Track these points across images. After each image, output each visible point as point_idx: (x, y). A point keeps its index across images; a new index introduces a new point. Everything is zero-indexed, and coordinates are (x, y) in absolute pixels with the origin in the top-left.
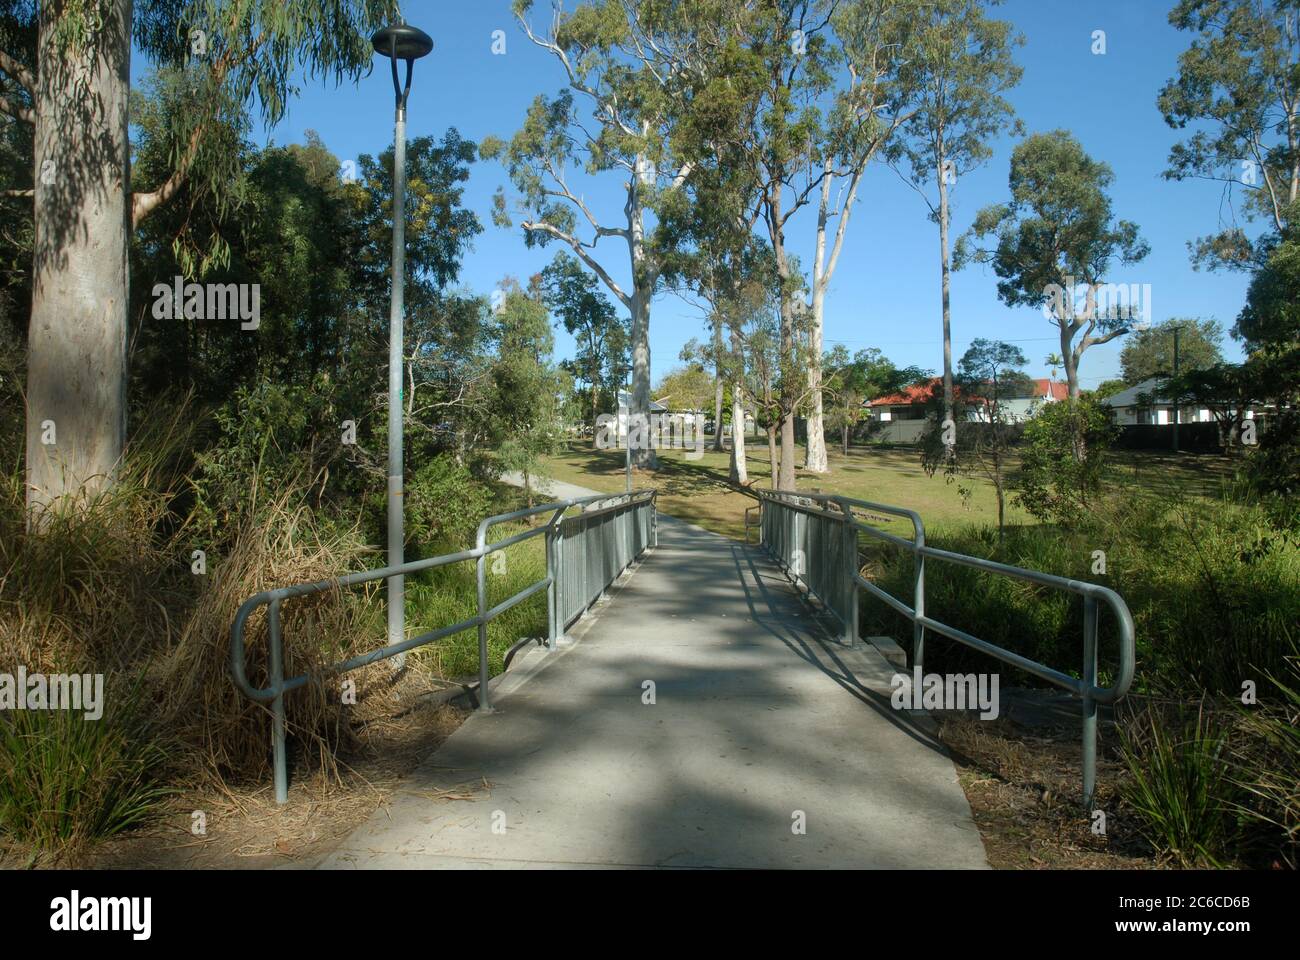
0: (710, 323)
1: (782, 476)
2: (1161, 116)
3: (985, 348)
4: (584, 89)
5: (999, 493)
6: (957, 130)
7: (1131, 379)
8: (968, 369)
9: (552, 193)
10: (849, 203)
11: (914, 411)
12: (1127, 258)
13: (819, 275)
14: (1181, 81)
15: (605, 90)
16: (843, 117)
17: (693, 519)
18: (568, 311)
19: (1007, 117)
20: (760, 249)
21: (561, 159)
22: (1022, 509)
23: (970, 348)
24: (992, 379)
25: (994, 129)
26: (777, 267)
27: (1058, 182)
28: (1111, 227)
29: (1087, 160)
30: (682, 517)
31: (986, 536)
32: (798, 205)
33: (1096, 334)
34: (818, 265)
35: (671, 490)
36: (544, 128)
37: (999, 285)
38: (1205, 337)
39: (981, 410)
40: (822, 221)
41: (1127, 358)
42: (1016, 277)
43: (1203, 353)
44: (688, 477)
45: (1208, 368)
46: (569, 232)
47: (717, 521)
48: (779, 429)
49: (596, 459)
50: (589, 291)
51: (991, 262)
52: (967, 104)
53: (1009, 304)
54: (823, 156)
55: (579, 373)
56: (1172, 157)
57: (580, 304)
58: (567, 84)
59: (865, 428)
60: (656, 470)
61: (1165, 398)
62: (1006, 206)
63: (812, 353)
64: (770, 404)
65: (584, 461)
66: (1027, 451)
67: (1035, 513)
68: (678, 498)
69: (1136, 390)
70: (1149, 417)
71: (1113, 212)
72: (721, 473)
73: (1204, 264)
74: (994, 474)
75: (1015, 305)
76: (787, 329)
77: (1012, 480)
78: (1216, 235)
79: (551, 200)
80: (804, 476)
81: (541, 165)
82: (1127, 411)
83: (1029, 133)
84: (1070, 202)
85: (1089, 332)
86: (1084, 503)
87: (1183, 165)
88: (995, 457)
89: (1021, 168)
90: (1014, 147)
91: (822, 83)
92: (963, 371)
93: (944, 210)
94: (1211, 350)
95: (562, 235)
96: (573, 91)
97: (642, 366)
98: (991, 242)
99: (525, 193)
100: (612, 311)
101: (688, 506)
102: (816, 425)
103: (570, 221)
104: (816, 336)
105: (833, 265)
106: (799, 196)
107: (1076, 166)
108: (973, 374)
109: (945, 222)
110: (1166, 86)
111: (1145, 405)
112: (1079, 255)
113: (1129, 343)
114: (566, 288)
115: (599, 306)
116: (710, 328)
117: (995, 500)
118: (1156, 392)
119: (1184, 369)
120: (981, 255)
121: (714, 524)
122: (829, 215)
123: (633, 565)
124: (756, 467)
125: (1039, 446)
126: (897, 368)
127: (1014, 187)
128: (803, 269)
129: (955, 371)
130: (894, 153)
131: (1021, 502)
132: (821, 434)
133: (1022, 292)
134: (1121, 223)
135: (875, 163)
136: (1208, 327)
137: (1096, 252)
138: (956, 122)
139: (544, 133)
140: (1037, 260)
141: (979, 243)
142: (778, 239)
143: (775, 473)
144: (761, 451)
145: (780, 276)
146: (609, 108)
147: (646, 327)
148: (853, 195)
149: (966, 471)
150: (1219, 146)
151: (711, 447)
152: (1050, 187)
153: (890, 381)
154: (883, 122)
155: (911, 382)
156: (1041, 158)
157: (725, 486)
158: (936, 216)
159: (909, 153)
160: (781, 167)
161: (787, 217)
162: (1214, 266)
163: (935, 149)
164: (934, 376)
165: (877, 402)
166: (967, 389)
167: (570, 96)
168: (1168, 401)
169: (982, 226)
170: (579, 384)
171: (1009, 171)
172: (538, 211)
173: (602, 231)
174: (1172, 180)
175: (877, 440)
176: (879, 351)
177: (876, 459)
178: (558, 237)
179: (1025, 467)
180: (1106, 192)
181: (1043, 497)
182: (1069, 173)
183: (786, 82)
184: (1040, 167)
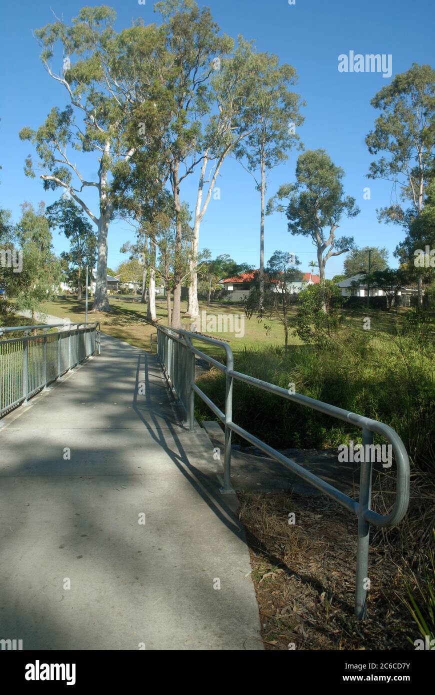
0: (138, 234)
1: (174, 317)
2: (367, 148)
3: (280, 255)
4: (79, 106)
5: (286, 329)
6: (272, 145)
7: (348, 274)
8: (272, 265)
9: (59, 161)
10: (215, 176)
11: (245, 286)
12: (350, 214)
13: (198, 213)
14: (376, 131)
15: (90, 107)
16: (214, 128)
17: (124, 339)
18: (67, 226)
19: (296, 141)
20: (166, 196)
21: (65, 142)
22: (298, 337)
23: (273, 255)
24: (283, 272)
25: (289, 146)
26: (175, 206)
27: (318, 174)
28: (343, 199)
29: (333, 165)
30: (118, 337)
31: (278, 351)
32: (188, 173)
33: (334, 251)
34: (198, 208)
35: (115, 323)
36: (56, 125)
37: (288, 224)
38: (381, 256)
39: (278, 286)
40: (201, 185)
41: (347, 264)
42: (297, 220)
43: (381, 264)
44: (125, 316)
45: (382, 271)
46: (67, 183)
47: (137, 340)
48: (172, 292)
49: (77, 305)
50: (79, 216)
51: (285, 212)
52: (277, 133)
53: (293, 234)
54: (202, 148)
55: (71, 259)
56: (371, 168)
57: (73, 223)
58: (70, 103)
59: (220, 293)
60: (108, 312)
61: (364, 284)
62: (294, 184)
63: (192, 252)
64: (169, 278)
65: (70, 306)
66: (301, 307)
67: (304, 340)
68: (118, 327)
69: (351, 279)
70: (356, 293)
71: (344, 191)
72: (143, 314)
73: (383, 220)
74: (283, 319)
75: (296, 234)
76: (179, 238)
77: (292, 322)
78: (389, 207)
79: (58, 165)
80: (186, 317)
81: (53, 146)
82: (346, 290)
83: (306, 150)
84: (323, 185)
85: (331, 249)
86: (329, 335)
87: (375, 172)
88: (284, 309)
89: (301, 166)
90: (298, 156)
91: (204, 110)
92: (269, 267)
93: (263, 184)
94: (384, 262)
95: (63, 183)
96: (73, 107)
97: (103, 256)
98: (286, 202)
99: (43, 159)
100: (90, 227)
101: (122, 331)
102: (193, 290)
103: (68, 177)
104: (195, 244)
105: (205, 208)
106: (188, 169)
107: (328, 167)
108: (274, 268)
109: (263, 190)
110: (369, 133)
111: (355, 287)
112: (327, 211)
113: (348, 257)
114: (66, 214)
115: (84, 224)
116: (138, 236)
117: (283, 332)
118: (360, 280)
119: (373, 270)
120: (280, 208)
121: (136, 342)
122: (204, 182)
123: (78, 366)
124: (162, 312)
125: (307, 304)
126: (237, 264)
127: (298, 176)
128: (190, 210)
129: (266, 266)
130: (240, 154)
131: (297, 334)
132: (196, 296)
133: (299, 228)
134: (347, 197)
135: (230, 157)
136: (383, 251)
137: (336, 211)
138: (271, 141)
139: (56, 128)
140: (308, 212)
141: (280, 202)
142: (176, 191)
143: (170, 316)
144: (163, 304)
145: (176, 210)
146: (92, 117)
147: (106, 235)
148: (217, 172)
149: (268, 316)
150: (391, 165)
151: (140, 301)
152: (315, 177)
153: (233, 270)
154: (235, 137)
155: (243, 271)
156: (311, 162)
157: (144, 321)
158: (259, 188)
159: (247, 154)
160: (179, 153)
161: (181, 179)
162: (388, 221)
163: (261, 154)
164: (255, 269)
165: (227, 281)
166: (270, 276)
167: (72, 110)
168: (366, 286)
169: (282, 193)
170: (71, 265)
171: (296, 167)
172: (51, 170)
173: (85, 183)
174: (371, 178)
175: (226, 300)
176: (229, 256)
177: (224, 309)
178: (62, 185)
179: (299, 315)
180: (342, 181)
181: (308, 331)
182: (324, 170)
183: (184, 107)
184: (311, 166)
